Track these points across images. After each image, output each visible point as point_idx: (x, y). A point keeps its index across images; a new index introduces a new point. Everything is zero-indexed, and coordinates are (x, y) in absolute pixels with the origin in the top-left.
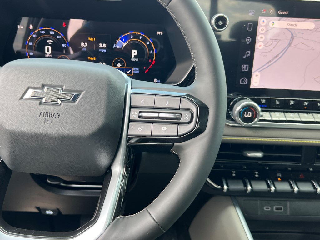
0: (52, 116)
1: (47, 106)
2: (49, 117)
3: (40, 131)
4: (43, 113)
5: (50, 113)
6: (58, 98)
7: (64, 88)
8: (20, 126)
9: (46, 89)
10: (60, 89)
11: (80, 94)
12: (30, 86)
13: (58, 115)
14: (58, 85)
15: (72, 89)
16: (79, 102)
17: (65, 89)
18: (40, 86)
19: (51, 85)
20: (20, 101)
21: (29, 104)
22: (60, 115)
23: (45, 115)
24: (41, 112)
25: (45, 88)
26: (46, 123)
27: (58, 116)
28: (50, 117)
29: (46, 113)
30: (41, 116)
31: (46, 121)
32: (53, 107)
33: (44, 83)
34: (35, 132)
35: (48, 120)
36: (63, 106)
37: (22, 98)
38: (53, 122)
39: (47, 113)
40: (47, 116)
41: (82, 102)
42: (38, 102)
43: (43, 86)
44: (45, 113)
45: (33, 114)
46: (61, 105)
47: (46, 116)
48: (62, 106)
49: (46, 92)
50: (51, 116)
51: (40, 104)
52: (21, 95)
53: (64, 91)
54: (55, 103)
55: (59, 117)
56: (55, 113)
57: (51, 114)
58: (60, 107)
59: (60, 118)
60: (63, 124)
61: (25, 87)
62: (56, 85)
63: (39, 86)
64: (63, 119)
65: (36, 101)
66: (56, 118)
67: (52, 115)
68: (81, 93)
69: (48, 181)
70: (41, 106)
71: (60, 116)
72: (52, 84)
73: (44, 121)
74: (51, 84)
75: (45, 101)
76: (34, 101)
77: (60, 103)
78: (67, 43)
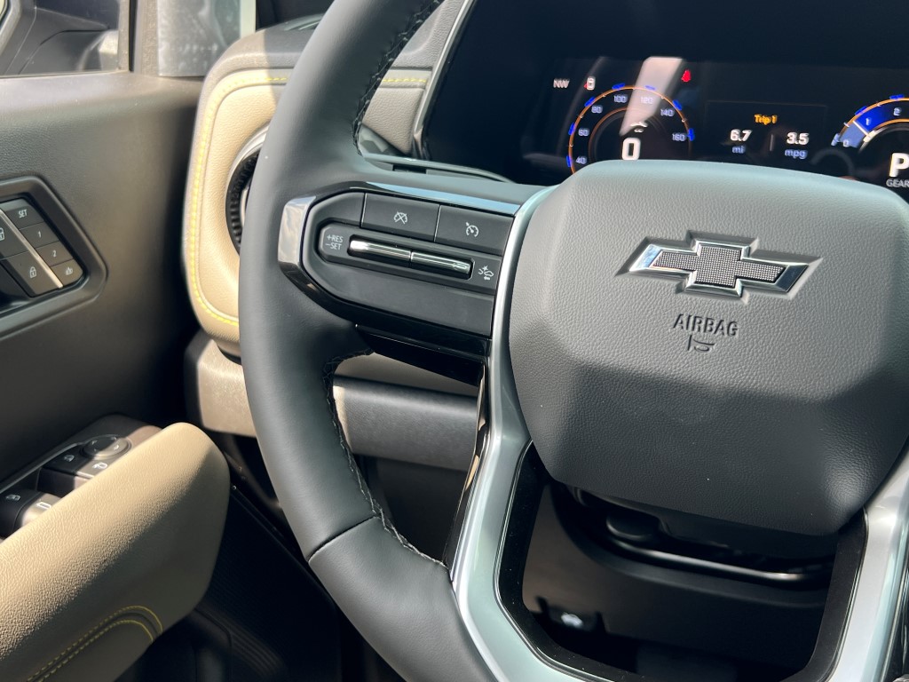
0: (711, 330)
1: (699, 298)
2: (702, 330)
3: (671, 371)
4: (684, 318)
5: (707, 319)
6: (737, 277)
7: (755, 246)
8: (614, 352)
9: (700, 247)
10: (744, 248)
11: (805, 268)
12: (653, 235)
13: (732, 326)
14: (738, 237)
15: (782, 251)
16: (800, 291)
17: (758, 251)
18: (682, 237)
19: (716, 234)
20: (620, 278)
21: (647, 288)
22: (738, 327)
23: (691, 325)
24: (680, 315)
25: (697, 242)
26: (691, 349)
27: (731, 332)
28: (705, 331)
29: (695, 317)
30: (678, 326)
31: (692, 342)
32: (719, 301)
33: (694, 229)
34: (655, 374)
35: (700, 340)
36: (749, 302)
37: (624, 270)
38: (714, 347)
39: (698, 320)
40: (697, 327)
41: (809, 293)
42: (674, 283)
43: (691, 236)
44: (692, 320)
45: (654, 319)
46: (742, 299)
47: (693, 328)
48: (746, 300)
49: (699, 254)
50: (708, 328)
51: (679, 290)
52: (625, 260)
53: (754, 256)
54: (725, 292)
55: (734, 334)
56: (721, 321)
57: (709, 322)
58: (739, 303)
59: (737, 336)
60: (744, 355)
61: (637, 238)
62: (730, 236)
63: (678, 238)
64: (748, 340)
65: (667, 282)
66: (726, 336)
67: (715, 326)
68: (810, 264)
69: (611, 528)
70: (680, 295)
71: (737, 332)
72: (719, 232)
73: (687, 345)
74: (714, 232)
75: (696, 282)
76: (661, 281)
77: (739, 293)
78: (688, 131)
